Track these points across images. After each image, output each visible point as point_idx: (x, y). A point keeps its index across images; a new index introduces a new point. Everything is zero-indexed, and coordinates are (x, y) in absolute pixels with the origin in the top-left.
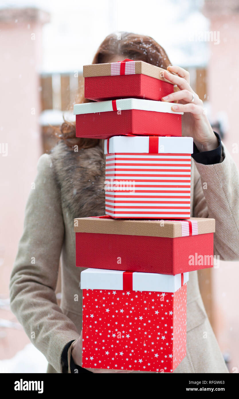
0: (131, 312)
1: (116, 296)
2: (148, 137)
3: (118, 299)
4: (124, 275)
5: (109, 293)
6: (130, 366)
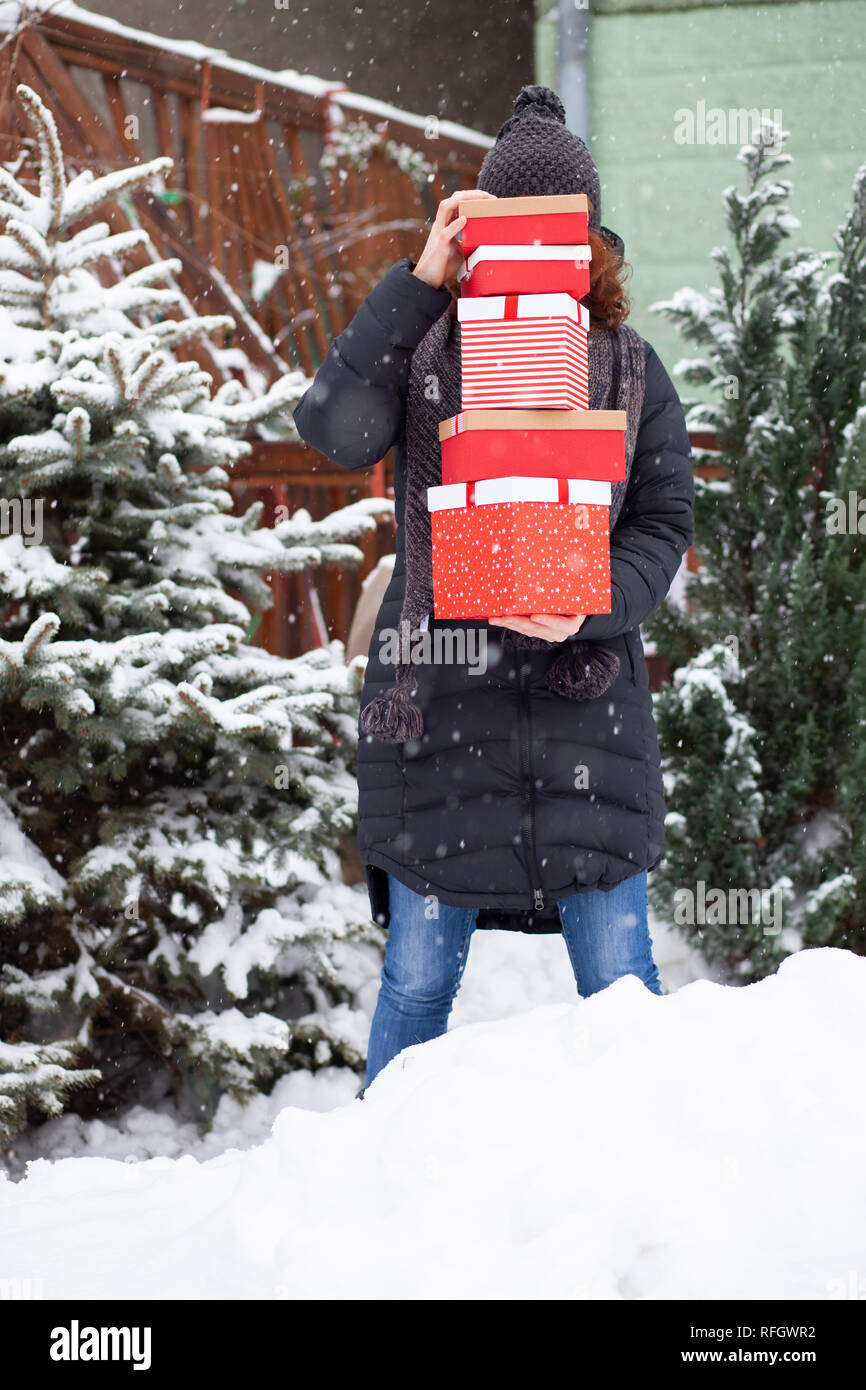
2: (504, 297)
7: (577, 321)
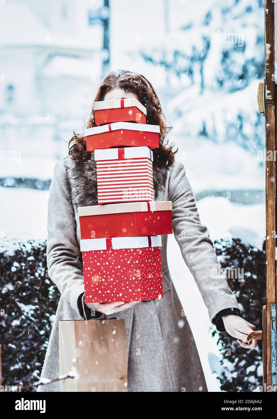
0: (113, 263)
1: (103, 254)
2: (118, 149)
3: (104, 256)
4: (106, 239)
5: (99, 253)
6: (115, 299)
7: (150, 159)
